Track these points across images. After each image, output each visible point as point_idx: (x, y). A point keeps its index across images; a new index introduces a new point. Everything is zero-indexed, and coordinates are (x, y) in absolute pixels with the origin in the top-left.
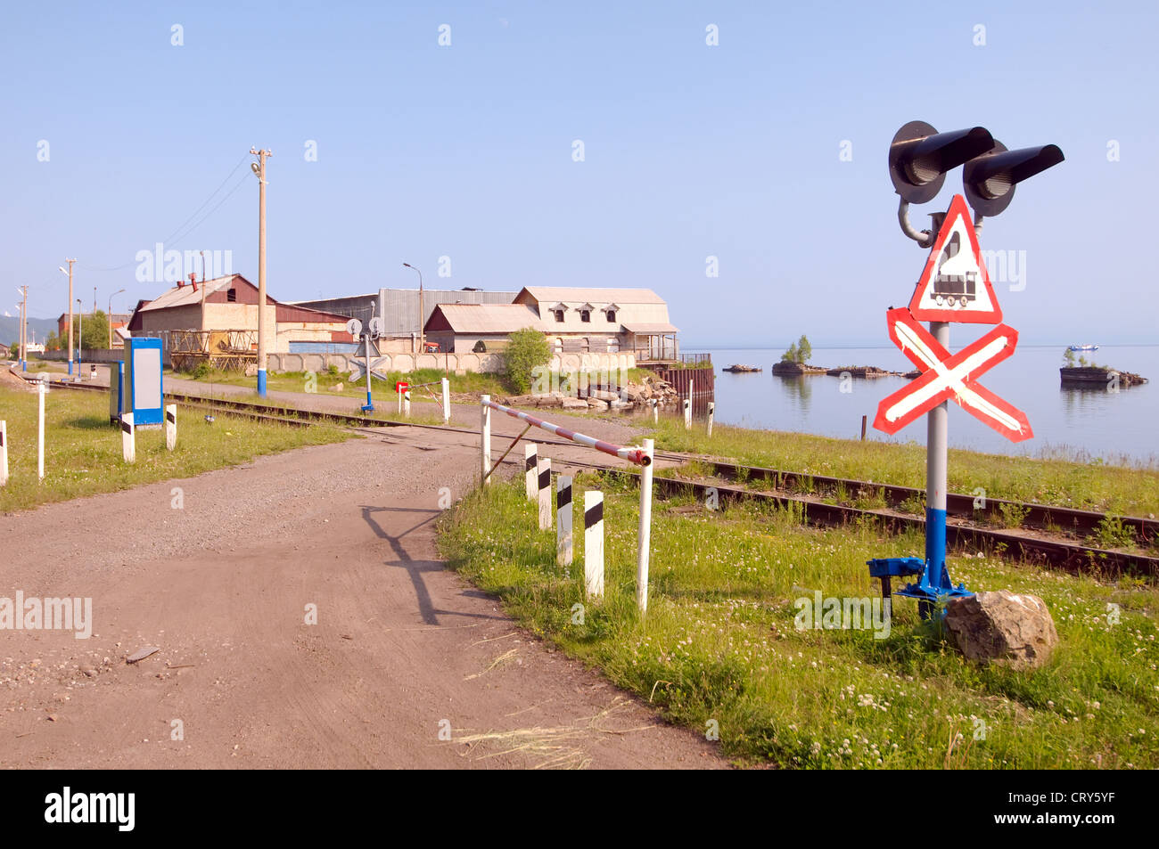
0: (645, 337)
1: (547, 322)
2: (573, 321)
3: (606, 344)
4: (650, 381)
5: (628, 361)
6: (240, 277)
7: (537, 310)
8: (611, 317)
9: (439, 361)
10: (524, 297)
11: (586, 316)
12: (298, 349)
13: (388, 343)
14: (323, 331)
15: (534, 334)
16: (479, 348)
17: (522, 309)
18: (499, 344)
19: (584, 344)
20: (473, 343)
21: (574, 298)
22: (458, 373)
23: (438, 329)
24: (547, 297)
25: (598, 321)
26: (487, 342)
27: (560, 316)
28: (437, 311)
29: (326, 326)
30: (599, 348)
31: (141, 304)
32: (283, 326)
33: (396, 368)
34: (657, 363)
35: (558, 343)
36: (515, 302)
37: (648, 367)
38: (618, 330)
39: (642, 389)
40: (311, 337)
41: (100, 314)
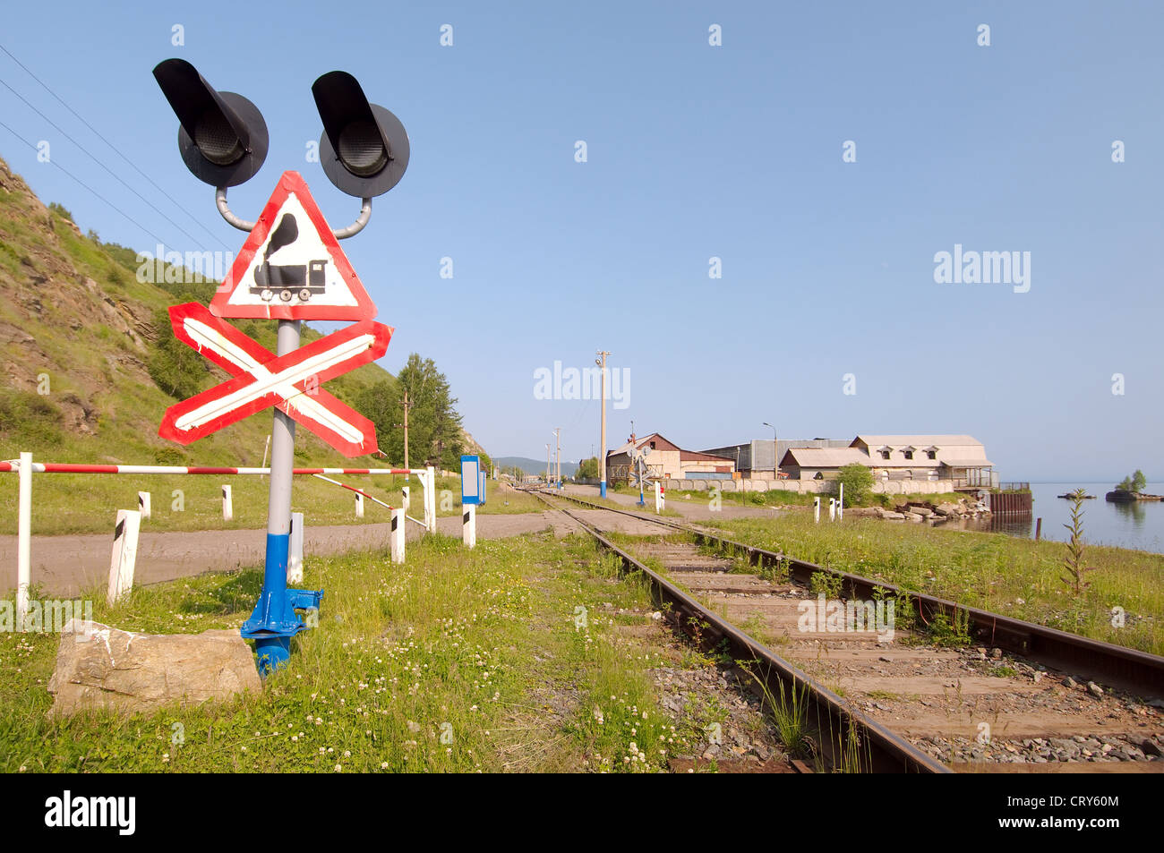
0: (963, 470)
1: (876, 459)
2: (897, 458)
3: (926, 475)
4: (965, 502)
5: (947, 487)
6: (657, 435)
7: (866, 451)
8: (932, 455)
9: (791, 485)
10: (857, 443)
11: (909, 455)
12: (690, 476)
13: (758, 474)
14: (711, 466)
15: (859, 468)
16: (819, 476)
17: (856, 451)
18: (833, 474)
19: (908, 474)
20: (814, 473)
21: (898, 443)
22: (800, 493)
23: (789, 465)
24: (875, 443)
25: (920, 458)
26: (824, 473)
27: (886, 455)
28: (789, 452)
29: (713, 463)
30: (922, 477)
31: (609, 452)
32: (684, 463)
33: (754, 489)
34: (974, 488)
35: (885, 474)
36: (851, 446)
37: (965, 492)
38: (938, 465)
39: (956, 507)
40: (702, 469)
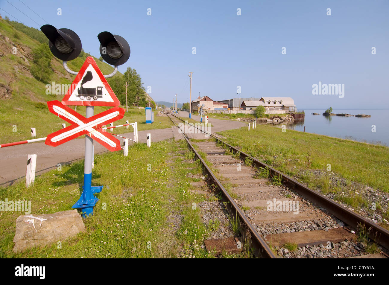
0: (288, 107)
1: (266, 104)
2: (272, 104)
3: (279, 109)
4: (288, 116)
5: (284, 112)
6: (207, 96)
7: (264, 102)
8: (280, 103)
9: (243, 112)
10: (262, 99)
11: (275, 103)
12: (216, 109)
13: (235, 108)
14: (222, 106)
15: (262, 107)
16: (251, 109)
17: (261, 102)
18: (255, 109)
19: (274, 108)
20: (250, 108)
21: (272, 100)
22: (246, 114)
23: (243, 106)
24: (266, 99)
25: (278, 104)
26: (253, 108)
27: (269, 103)
28: (243, 102)
29: (222, 105)
30: (278, 109)
31: (192, 101)
32: (214, 105)
33: (234, 113)
34: (290, 112)
35: (268, 108)
36: (260, 100)
37: (288, 113)
38: (282, 106)
39: (285, 118)
40: (219, 107)
41: (188, 103)
